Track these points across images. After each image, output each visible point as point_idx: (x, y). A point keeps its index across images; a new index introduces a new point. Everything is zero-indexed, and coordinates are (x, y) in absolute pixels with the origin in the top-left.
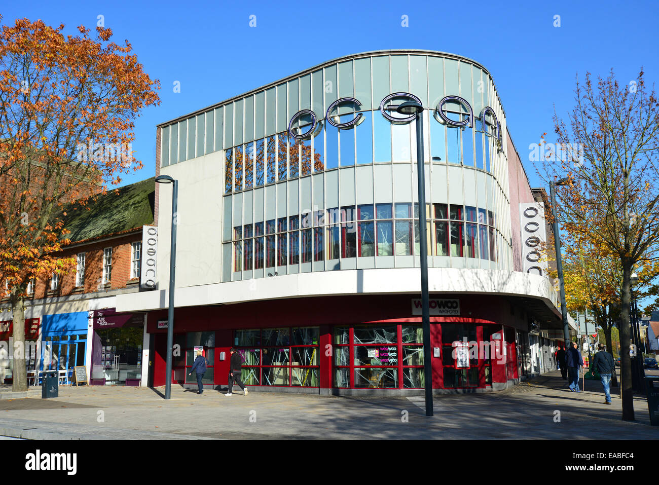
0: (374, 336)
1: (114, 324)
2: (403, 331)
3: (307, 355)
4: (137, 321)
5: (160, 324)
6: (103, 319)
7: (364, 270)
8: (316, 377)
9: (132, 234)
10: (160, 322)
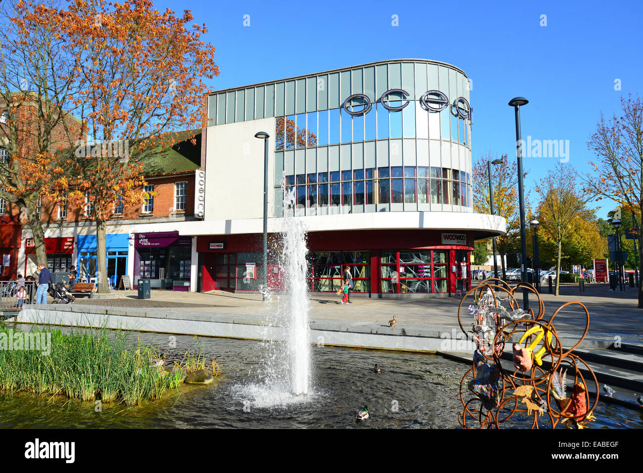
0: (413, 258)
1: (158, 244)
2: (433, 254)
3: (356, 270)
4: (184, 242)
5: (212, 246)
6: (146, 240)
7: (425, 212)
8: (365, 285)
9: (179, 176)
10: (211, 244)
